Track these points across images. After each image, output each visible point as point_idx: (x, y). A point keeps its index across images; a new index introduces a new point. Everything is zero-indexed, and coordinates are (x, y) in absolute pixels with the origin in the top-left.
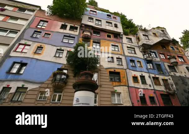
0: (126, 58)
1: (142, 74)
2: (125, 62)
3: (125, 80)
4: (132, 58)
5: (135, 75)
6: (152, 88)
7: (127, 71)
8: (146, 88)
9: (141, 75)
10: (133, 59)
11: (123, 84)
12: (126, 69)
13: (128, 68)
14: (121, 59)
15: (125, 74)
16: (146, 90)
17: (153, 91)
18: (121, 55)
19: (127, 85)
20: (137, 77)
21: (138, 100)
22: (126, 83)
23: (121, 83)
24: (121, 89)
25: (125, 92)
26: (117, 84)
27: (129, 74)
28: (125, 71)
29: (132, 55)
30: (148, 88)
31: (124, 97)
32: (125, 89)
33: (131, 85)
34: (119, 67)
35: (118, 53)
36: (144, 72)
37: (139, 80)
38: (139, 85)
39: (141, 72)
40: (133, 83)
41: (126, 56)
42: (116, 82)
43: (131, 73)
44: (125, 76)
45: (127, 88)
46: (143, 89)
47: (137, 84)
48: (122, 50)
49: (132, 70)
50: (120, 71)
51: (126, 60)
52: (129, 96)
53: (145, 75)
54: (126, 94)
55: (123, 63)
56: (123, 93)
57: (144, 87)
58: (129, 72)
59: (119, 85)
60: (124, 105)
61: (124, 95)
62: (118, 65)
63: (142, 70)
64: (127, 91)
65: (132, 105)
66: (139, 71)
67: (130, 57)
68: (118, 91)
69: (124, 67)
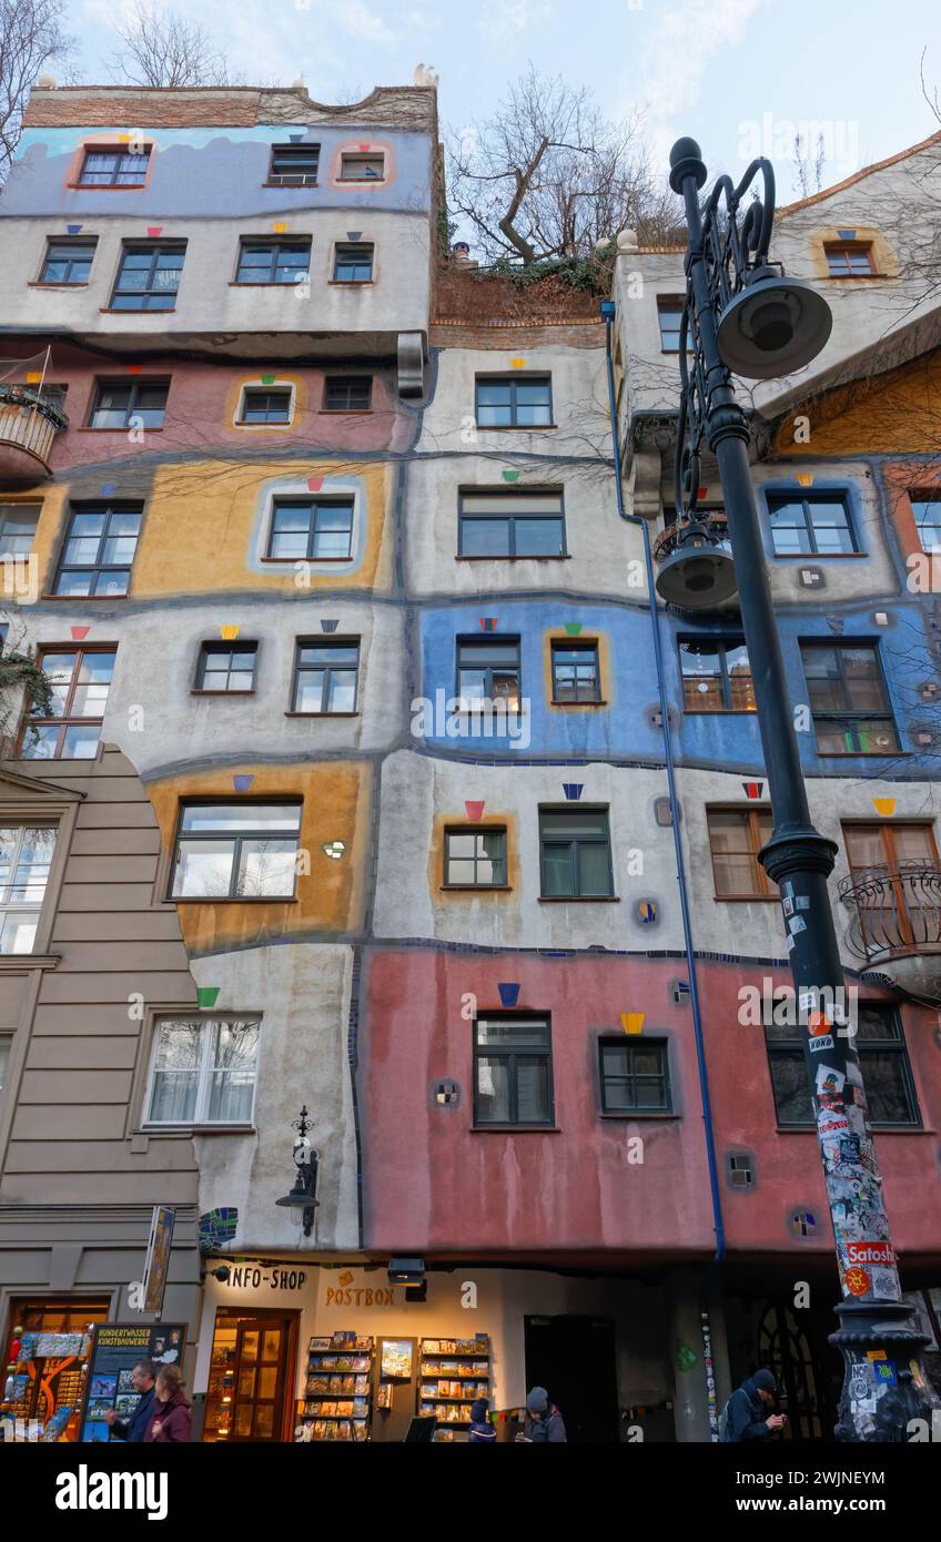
0: (410, 625)
1: (573, 790)
2: (395, 676)
3: (347, 872)
4: (491, 611)
5: (476, 807)
6: (669, 937)
7: (385, 779)
8: (579, 942)
9: (560, 797)
10: (502, 628)
11: (311, 922)
12: (377, 758)
13: (406, 741)
14: (352, 642)
15: (352, 811)
16: (585, 969)
17: (675, 971)
18: (364, 596)
19: (354, 922)
20: (507, 823)
21: (439, 1080)
22: (347, 912)
23: (286, 906)
24: (271, 973)
25: (313, 1002)
26: (239, 923)
27: (400, 806)
28: (361, 780)
29: (497, 580)
30: (602, 947)
31: (287, 1060)
32: (312, 974)
33: (404, 926)
34: (301, 736)
35: (325, 585)
36: (604, 762)
37: (519, 857)
38: (508, 913)
39: (569, 761)
40: (430, 906)
41: (420, 603)
42: (234, 910)
43: (436, 790)
44: (351, 832)
45: (347, 962)
46: (544, 955)
47: (482, 907)
48: (385, 534)
49: (457, 751)
50: (312, 781)
51: (411, 652)
52: (350, 1041)
53: (614, 790)
54: (321, 1022)
55: (363, 690)
56: (284, 1021)
57: (554, 937)
58: (409, 786)
59: (255, 933)
60: (264, 1135)
61: (294, 1033)
62: (295, 721)
63: (589, 742)
64: (340, 992)
65: (358, 1133)
66: (546, 761)
67: (472, 610)
68: (231, 999)
69: (359, 734)
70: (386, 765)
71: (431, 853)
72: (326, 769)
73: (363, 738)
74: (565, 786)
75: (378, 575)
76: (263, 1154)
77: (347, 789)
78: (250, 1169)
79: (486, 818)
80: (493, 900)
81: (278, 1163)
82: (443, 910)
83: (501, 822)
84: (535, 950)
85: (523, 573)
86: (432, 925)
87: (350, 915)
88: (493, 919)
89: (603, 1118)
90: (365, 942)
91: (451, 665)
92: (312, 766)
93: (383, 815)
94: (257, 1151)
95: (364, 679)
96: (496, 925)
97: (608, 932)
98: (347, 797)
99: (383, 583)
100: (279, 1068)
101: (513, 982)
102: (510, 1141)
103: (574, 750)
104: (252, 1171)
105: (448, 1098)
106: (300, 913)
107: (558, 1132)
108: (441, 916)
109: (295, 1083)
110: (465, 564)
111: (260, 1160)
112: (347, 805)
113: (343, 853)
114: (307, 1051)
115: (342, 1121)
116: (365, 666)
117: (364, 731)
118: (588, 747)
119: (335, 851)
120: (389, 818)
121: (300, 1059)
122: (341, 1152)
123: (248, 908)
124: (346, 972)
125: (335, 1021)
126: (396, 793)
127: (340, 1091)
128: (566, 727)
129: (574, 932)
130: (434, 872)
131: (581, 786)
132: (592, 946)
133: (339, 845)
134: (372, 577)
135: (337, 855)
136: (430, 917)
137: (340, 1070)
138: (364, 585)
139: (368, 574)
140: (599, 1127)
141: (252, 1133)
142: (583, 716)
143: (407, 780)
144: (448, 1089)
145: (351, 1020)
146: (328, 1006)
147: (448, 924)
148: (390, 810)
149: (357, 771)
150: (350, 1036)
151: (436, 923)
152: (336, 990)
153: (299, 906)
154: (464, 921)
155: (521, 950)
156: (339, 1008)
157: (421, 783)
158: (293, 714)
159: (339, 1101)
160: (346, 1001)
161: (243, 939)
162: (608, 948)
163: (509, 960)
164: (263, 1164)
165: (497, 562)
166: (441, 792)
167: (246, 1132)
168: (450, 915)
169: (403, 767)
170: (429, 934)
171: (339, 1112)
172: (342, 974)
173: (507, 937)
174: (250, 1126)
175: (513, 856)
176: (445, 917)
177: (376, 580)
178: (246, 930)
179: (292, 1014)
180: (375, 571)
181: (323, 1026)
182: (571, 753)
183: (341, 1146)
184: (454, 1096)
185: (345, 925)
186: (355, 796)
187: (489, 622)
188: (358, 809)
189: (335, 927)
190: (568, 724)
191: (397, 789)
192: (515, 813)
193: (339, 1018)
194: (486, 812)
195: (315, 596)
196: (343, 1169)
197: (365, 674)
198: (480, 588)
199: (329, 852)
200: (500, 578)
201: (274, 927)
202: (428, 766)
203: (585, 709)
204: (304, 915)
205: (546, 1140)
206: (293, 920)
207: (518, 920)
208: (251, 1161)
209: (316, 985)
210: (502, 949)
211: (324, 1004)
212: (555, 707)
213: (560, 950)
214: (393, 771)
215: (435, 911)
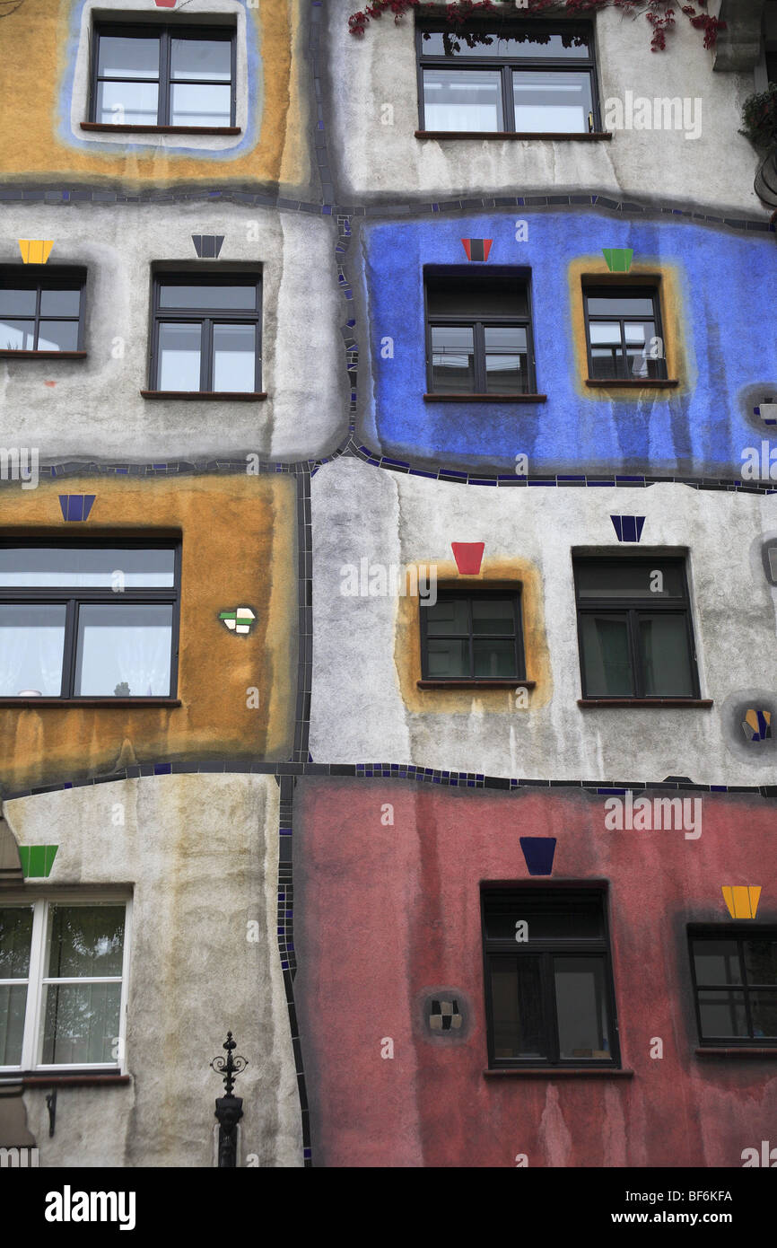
0: (343, 252)
1: (629, 526)
2: (322, 336)
3: (261, 658)
4: (480, 227)
5: (468, 553)
7: (318, 504)
8: (649, 772)
9: (606, 536)
10: (499, 256)
11: (204, 737)
12: (300, 471)
13: (350, 442)
14: (249, 274)
15: (265, 557)
18: (264, 197)
19: (276, 737)
20: (524, 578)
21: (431, 991)
22: (266, 722)
23: (163, 713)
24: (143, 822)
25: (217, 870)
26: (85, 740)
27: (345, 550)
28: (277, 505)
29: (487, 174)
30: (687, 780)
31: (176, 962)
32: (213, 822)
33: (361, 744)
34: (173, 432)
35: (194, 175)
36: (678, 480)
37: (544, 633)
38: (530, 725)
39: (619, 478)
40: (403, 713)
41: (359, 212)
42: (74, 720)
43: (403, 524)
44: (265, 590)
45: (270, 803)
46: (593, 792)
47: (487, 714)
48: (293, 88)
49: (433, 461)
50: (193, 503)
51: (348, 294)
52: (280, 931)
53: (698, 527)
54: (230, 901)
55: (271, 355)
56: (169, 899)
57: (608, 763)
58: (358, 516)
59: (113, 756)
60: (145, 1086)
61: (184, 919)
62: (159, 408)
63: (653, 446)
64: (261, 852)
65: (301, 1080)
66: (582, 478)
67: (448, 225)
68: (77, 864)
69: (268, 430)
70: (317, 482)
71: (399, 626)
72: (217, 486)
73: (276, 436)
74: (613, 518)
75: (285, 160)
76: (142, 1117)
77: (255, 519)
78: (123, 1141)
79: (488, 570)
80: (506, 703)
81: (170, 1131)
82: (424, 718)
83: (512, 577)
84: (576, 783)
85: (531, 162)
86: (406, 742)
87: (269, 727)
88: (508, 736)
89: (699, 1054)
90: (297, 770)
91: (417, 317)
92: (189, 482)
93: (318, 563)
94: (135, 1111)
95: (274, 338)
96: (513, 743)
97: (695, 755)
98: (254, 534)
99: (294, 174)
100: (165, 973)
101: (545, 835)
102: (551, 1091)
103: (626, 461)
104: (128, 1146)
105: (447, 1022)
106: (185, 724)
107: (629, 1077)
108: (421, 728)
109: (194, 1000)
110: (432, 147)
111: (140, 1128)
112: (254, 546)
113: (253, 625)
114: (210, 948)
115: (275, 1061)
116: (272, 315)
117: (277, 424)
118: (652, 456)
119: (240, 622)
120: (326, 570)
121: (199, 959)
122: (274, 1111)
123: (97, 715)
124: (268, 817)
125: (255, 899)
126: (337, 528)
127: (268, 1012)
128: (612, 423)
129: (640, 755)
130: (406, 658)
131: (641, 520)
132: (670, 779)
133: (246, 613)
134: (277, 163)
135: (244, 629)
136: (404, 731)
137: (267, 977)
138: (262, 177)
139: (268, 157)
140: (694, 1071)
141: (124, 1083)
142: (640, 404)
143: (352, 506)
144: (446, 1007)
145: (281, 897)
146: (241, 874)
147: (432, 741)
148: (328, 556)
149: (270, 492)
150: (280, 922)
151: (414, 739)
152: (253, 849)
153: (184, 712)
154: (460, 736)
155: (555, 783)
156: (260, 878)
157: (376, 512)
158: (153, 395)
159: (267, 1029)
160: (271, 865)
161: (93, 765)
162: (696, 781)
163: (536, 799)
164: (145, 1134)
165: (486, 143)
166: (411, 527)
167: (112, 1081)
168: (436, 728)
169: (346, 485)
170: (404, 759)
171: (269, 1046)
172: (262, 821)
173: (531, 762)
174: (117, 1072)
175: (533, 633)
176: (428, 730)
177: (283, 170)
178: (97, 751)
179: (183, 888)
180: (280, 154)
181: (236, 907)
182: (620, 465)
183: (276, 1101)
184: (456, 1019)
185: (264, 744)
186: (269, 531)
187: (477, 248)
188: (275, 554)
189: (247, 745)
190: (616, 419)
191: (339, 521)
192: (537, 562)
193: (261, 895)
194: (486, 561)
195: (181, 195)
196: (280, 1138)
197: (274, 329)
198: (460, 187)
199: (231, 624)
200: (493, 169)
201: (146, 747)
202: (387, 485)
203: (646, 393)
204: (192, 727)
205: (611, 1095)
206: (177, 736)
207: (547, 735)
208: (125, 1129)
209: (221, 840)
210: (523, 782)
211: (235, 870)
212: (594, 392)
213: (618, 784)
214: (331, 491)
215: (412, 721)
